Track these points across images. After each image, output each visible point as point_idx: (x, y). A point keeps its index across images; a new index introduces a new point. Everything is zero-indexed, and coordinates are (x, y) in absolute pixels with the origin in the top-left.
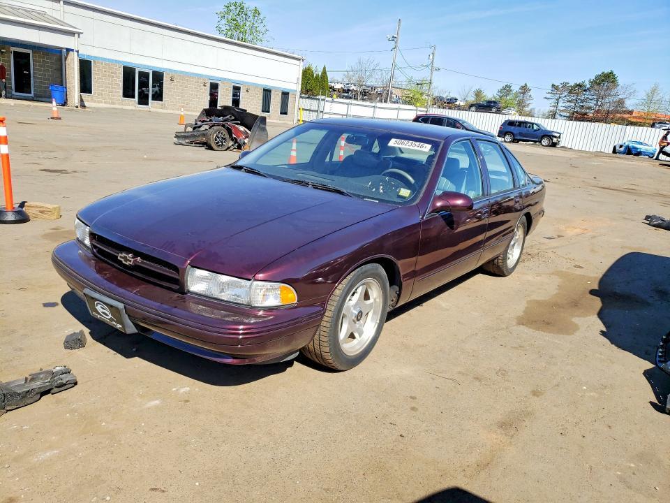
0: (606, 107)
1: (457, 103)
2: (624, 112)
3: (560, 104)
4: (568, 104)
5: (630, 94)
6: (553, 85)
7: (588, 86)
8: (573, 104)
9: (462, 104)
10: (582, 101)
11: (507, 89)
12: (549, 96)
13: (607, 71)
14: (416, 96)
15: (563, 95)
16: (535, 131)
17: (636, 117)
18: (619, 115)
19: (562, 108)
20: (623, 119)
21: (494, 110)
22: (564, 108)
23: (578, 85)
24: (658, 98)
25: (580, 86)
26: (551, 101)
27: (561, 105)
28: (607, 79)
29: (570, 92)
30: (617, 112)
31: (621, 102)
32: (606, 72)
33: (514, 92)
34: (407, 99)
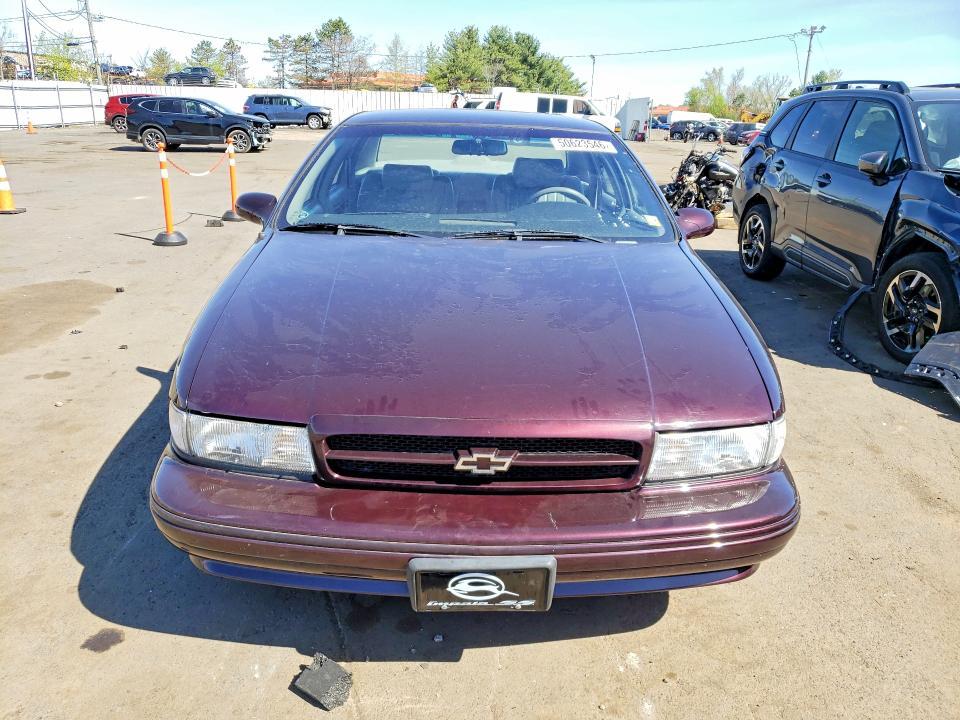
0: (345, 68)
1: (134, 73)
2: (368, 74)
3: (287, 67)
4: (296, 66)
5: (370, 49)
6: (270, 40)
7: (316, 40)
8: (304, 67)
9: (142, 74)
10: (314, 62)
11: (204, 48)
12: (268, 56)
13: (335, 18)
14: (61, 65)
15: (287, 54)
16: (296, 108)
17: (383, 80)
18: (364, 79)
19: (291, 73)
20: (370, 83)
21: (205, 81)
22: (293, 73)
23: (303, 39)
24: (402, 53)
25: (306, 40)
26: (272, 64)
27: (289, 69)
28: (336, 28)
29: (296, 48)
30: (361, 74)
31: (362, 61)
32: (333, 20)
33: (217, 52)
34: (45, 71)
